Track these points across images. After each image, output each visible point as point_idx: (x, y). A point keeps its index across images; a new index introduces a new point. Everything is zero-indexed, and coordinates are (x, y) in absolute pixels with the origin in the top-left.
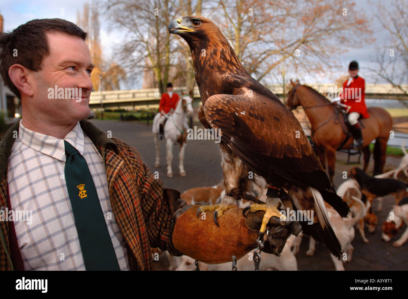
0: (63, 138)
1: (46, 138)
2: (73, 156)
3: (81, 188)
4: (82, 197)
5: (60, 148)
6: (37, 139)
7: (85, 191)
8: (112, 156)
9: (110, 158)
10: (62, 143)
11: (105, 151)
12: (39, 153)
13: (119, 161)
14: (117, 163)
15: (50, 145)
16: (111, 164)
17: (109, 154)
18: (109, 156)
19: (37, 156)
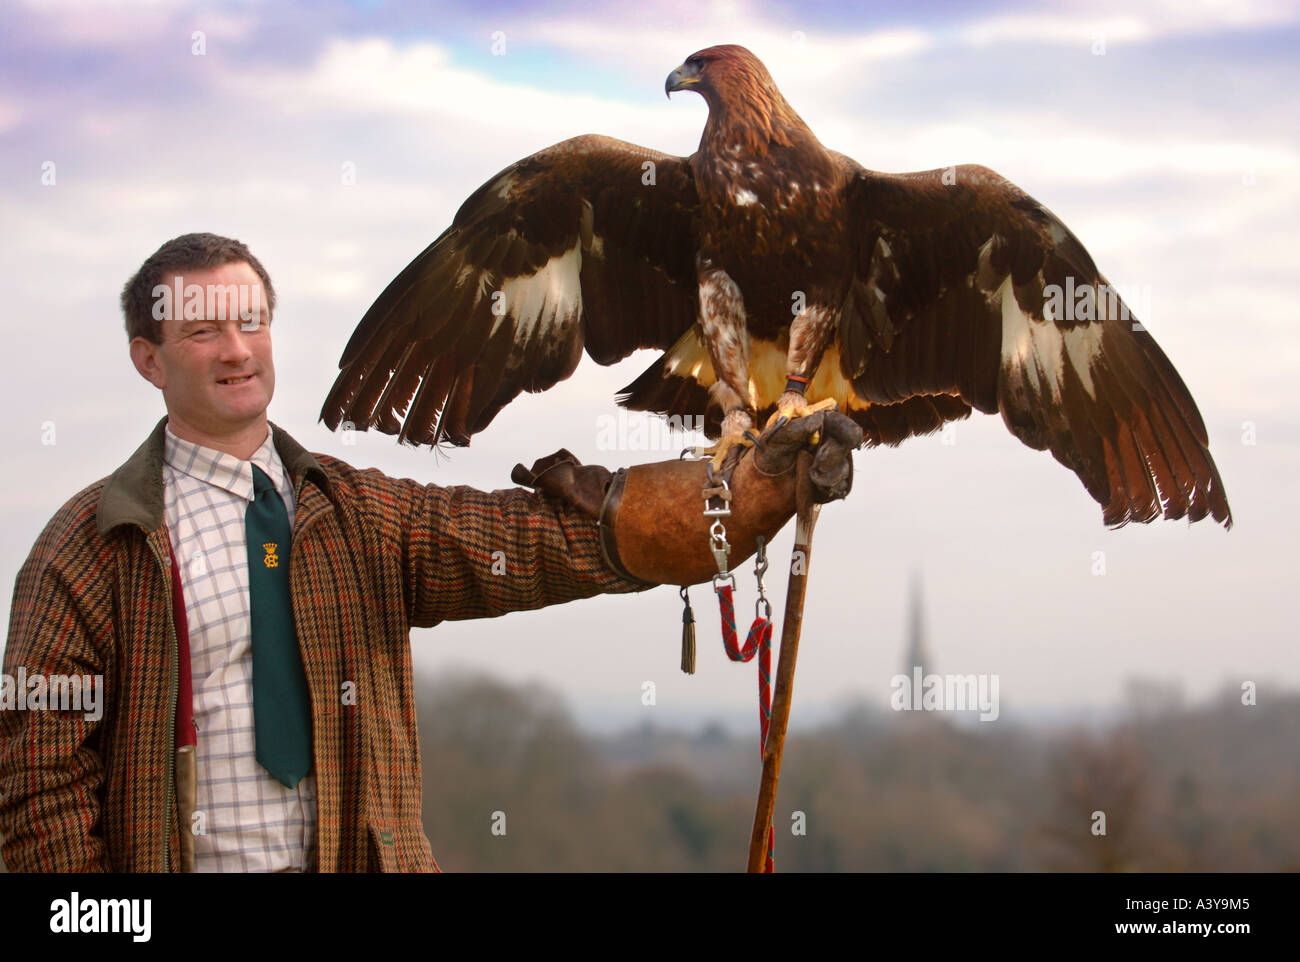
0: (248, 459)
1: (218, 457)
2: (265, 493)
3: (271, 549)
4: (269, 565)
5: (244, 477)
6: (203, 459)
7: (275, 557)
8: (314, 492)
9: (308, 495)
10: (247, 467)
11: (303, 483)
12: (205, 485)
13: (323, 504)
14: (319, 506)
15: (226, 470)
16: (307, 504)
17: (307, 488)
18: (308, 491)
19: (203, 489)
